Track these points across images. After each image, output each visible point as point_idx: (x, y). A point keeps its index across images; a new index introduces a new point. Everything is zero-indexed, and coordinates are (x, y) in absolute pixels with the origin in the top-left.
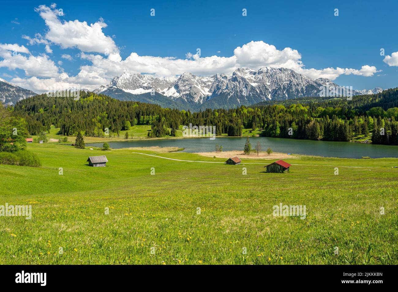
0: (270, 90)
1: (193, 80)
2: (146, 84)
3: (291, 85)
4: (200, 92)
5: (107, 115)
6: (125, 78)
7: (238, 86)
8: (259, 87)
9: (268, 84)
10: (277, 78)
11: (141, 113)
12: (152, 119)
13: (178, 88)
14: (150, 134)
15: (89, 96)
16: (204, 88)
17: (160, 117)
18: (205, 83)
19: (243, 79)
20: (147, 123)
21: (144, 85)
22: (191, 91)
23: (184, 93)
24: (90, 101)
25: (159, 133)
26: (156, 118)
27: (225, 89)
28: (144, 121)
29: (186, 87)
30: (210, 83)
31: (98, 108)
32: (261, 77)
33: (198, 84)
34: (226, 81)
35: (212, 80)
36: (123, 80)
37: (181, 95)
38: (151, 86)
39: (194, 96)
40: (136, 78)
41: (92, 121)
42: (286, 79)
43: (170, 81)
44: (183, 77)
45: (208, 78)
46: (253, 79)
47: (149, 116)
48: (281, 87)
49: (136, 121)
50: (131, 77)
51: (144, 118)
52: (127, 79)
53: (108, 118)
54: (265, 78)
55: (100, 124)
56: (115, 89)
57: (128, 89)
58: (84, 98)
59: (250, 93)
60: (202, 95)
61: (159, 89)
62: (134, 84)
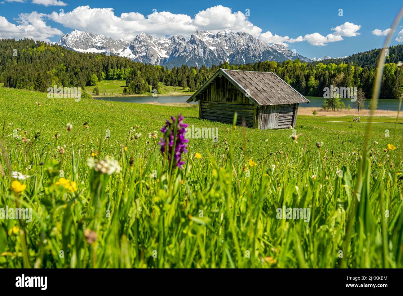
0: (228, 55)
1: (149, 41)
2: (99, 43)
3: (249, 50)
4: (157, 55)
5: (65, 67)
7: (197, 49)
8: (217, 51)
9: (227, 48)
10: (235, 42)
11: (110, 66)
12: (124, 73)
13: (134, 49)
14: (128, 90)
15: (39, 46)
16: (161, 50)
17: (134, 70)
18: (162, 45)
19: (201, 42)
20: (119, 78)
21: (96, 45)
22: (148, 53)
23: (140, 55)
24: (41, 52)
25: (139, 88)
26: (130, 72)
27: (183, 52)
28: (114, 75)
29: (142, 48)
30: (167, 45)
31: (52, 59)
32: (220, 41)
33: (155, 46)
34: (184, 44)
35: (169, 42)
36: (73, 39)
37: (137, 56)
38: (105, 46)
39: (151, 58)
40: (88, 37)
41: (46, 74)
42: (244, 44)
43: (124, 41)
44: (139, 37)
45: (165, 40)
46: (211, 42)
47: (120, 69)
48: (239, 52)
49: (103, 75)
50: (83, 35)
51: (114, 71)
52: (77, 37)
53: (67, 70)
54: (224, 42)
55: (57, 78)
56: (65, 48)
57: (80, 49)
58: (33, 48)
59: (209, 57)
60: (160, 57)
61: (113, 49)
62: (85, 43)
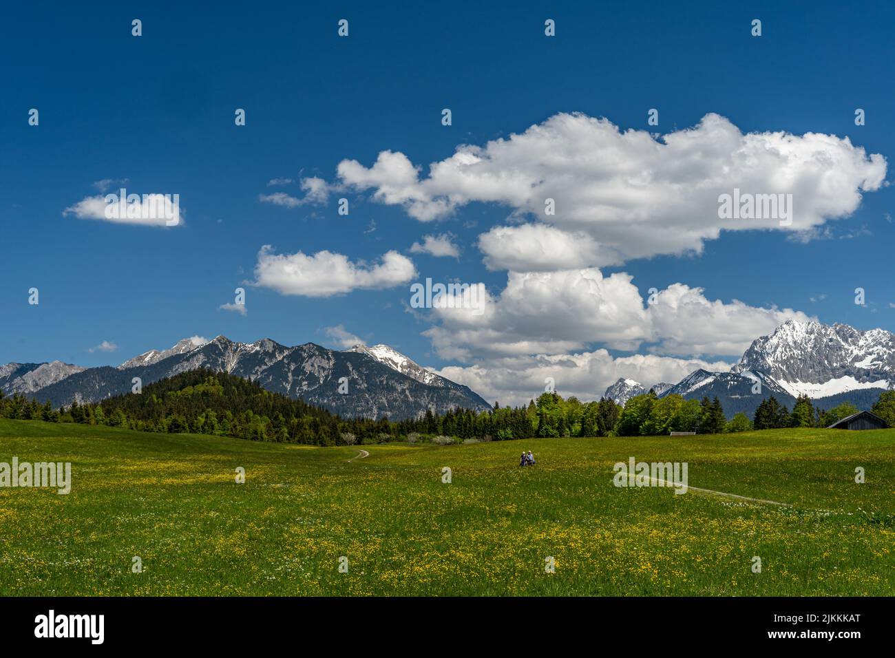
2: (869, 359)
6: (790, 339)
21: (858, 365)
36: (780, 349)
38: (887, 368)
40: (831, 340)
50: (812, 337)
52: (795, 342)
56: (734, 381)
57: (800, 383)
62: (821, 363)
